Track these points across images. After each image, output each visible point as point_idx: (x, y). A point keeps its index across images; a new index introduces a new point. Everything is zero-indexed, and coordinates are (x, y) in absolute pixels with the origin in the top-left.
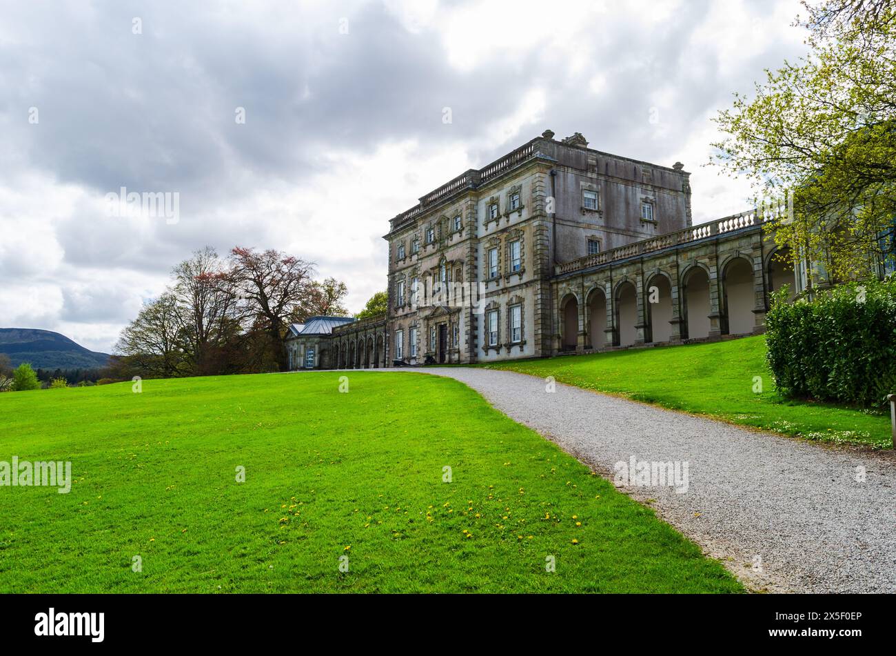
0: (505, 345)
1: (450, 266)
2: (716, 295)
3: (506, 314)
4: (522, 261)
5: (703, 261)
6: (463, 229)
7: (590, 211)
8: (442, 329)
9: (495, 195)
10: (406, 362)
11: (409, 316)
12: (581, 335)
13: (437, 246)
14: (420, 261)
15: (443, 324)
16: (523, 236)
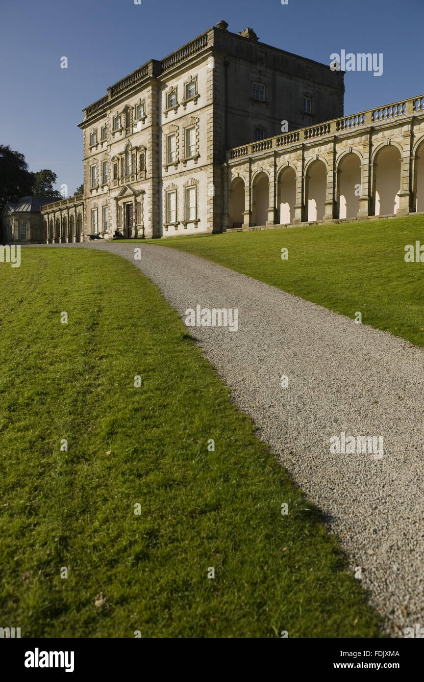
0: (183, 222)
1: (134, 152)
2: (367, 180)
3: (183, 194)
4: (197, 147)
5: (357, 148)
6: (146, 117)
7: (259, 101)
8: (128, 207)
9: (174, 85)
10: (101, 236)
11: (102, 196)
12: (247, 214)
13: (124, 132)
14: (109, 147)
15: (129, 203)
16: (198, 124)
